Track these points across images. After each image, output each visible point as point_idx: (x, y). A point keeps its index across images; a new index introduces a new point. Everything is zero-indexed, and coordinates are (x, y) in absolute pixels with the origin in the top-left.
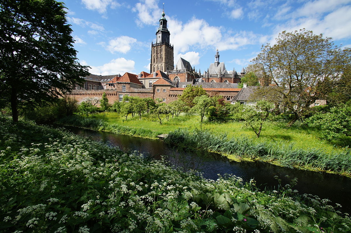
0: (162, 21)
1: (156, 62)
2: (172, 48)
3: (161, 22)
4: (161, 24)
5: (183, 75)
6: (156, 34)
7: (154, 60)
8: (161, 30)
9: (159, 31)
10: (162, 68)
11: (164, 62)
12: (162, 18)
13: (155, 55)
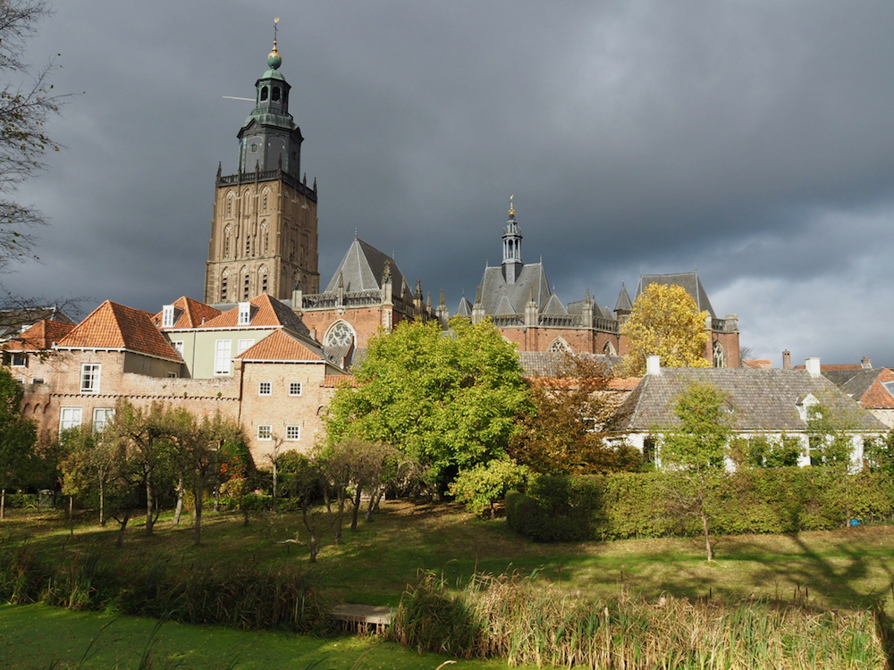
0: (269, 87)
1: (232, 254)
2: (311, 196)
3: (265, 90)
4: (264, 97)
5: (369, 317)
6: (240, 135)
7: (226, 243)
8: (261, 120)
9: (253, 121)
10: (265, 281)
11: (273, 254)
12: (268, 74)
13: (231, 222)
